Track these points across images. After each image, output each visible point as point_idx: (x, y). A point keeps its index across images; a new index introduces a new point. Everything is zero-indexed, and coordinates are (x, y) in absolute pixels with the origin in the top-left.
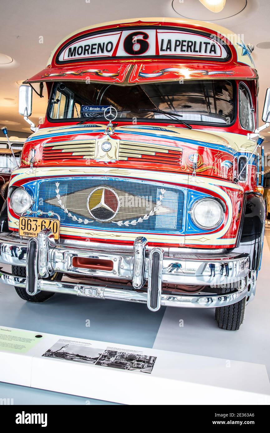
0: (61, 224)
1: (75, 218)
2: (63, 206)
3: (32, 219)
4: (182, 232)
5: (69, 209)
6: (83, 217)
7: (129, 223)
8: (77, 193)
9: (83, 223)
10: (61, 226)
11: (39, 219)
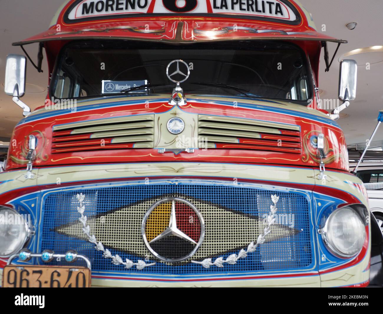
0: (92, 273)
1: (118, 259)
2: (94, 237)
3: (30, 270)
4: (313, 269)
5: (106, 242)
6: (135, 257)
7: (224, 261)
8: (119, 212)
9: (134, 269)
10: (92, 277)
11: (46, 269)
